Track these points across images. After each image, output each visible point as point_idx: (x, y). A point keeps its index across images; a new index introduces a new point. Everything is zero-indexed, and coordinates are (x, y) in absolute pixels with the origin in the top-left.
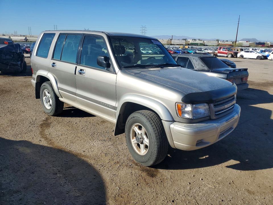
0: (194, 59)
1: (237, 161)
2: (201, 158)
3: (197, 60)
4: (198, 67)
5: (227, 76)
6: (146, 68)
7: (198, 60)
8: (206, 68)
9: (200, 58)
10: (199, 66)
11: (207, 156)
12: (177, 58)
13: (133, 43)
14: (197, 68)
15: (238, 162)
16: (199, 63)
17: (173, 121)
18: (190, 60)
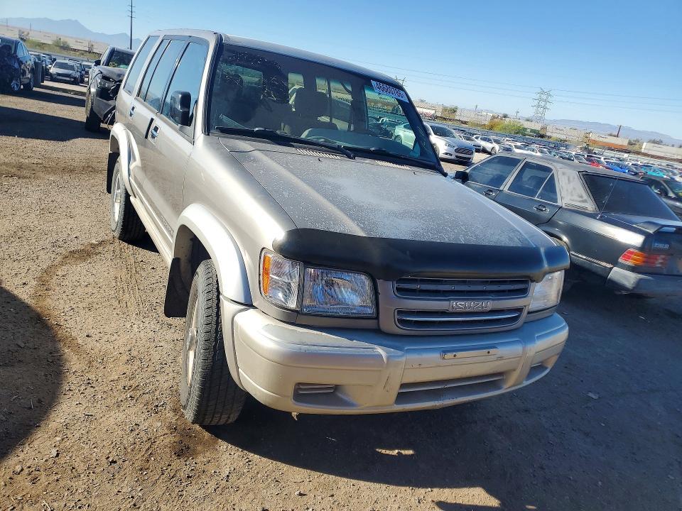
0: (564, 174)
1: (493, 498)
2: (383, 451)
3: (571, 179)
4: (569, 197)
5: (645, 242)
6: (293, 146)
7: (574, 178)
8: (590, 206)
9: (583, 175)
10: (572, 195)
11: (411, 452)
12: (522, 165)
13: (350, 88)
14: (564, 202)
15: (494, 502)
16: (574, 189)
17: (249, 304)
18: (553, 174)
